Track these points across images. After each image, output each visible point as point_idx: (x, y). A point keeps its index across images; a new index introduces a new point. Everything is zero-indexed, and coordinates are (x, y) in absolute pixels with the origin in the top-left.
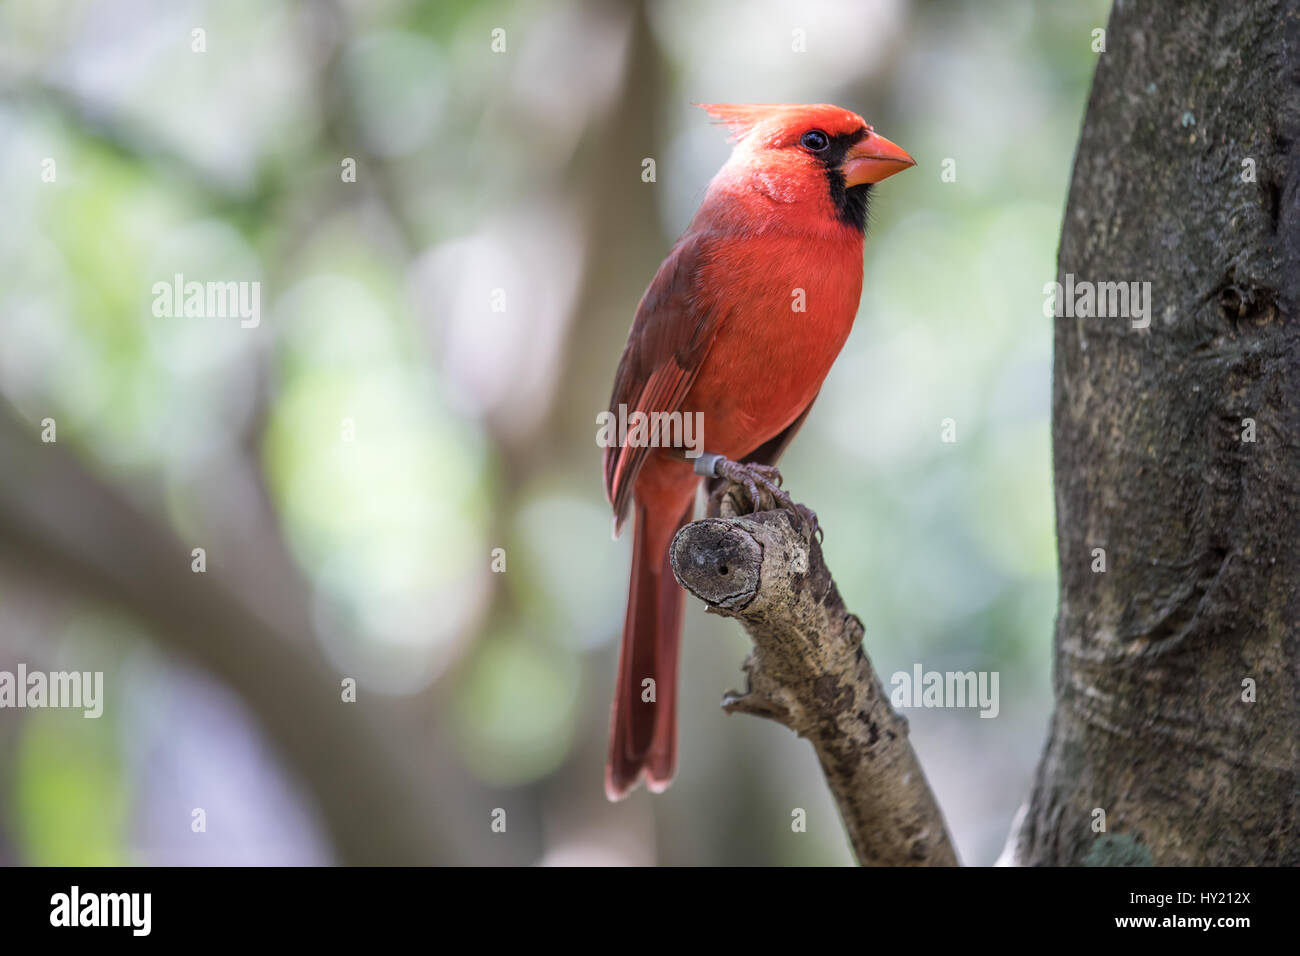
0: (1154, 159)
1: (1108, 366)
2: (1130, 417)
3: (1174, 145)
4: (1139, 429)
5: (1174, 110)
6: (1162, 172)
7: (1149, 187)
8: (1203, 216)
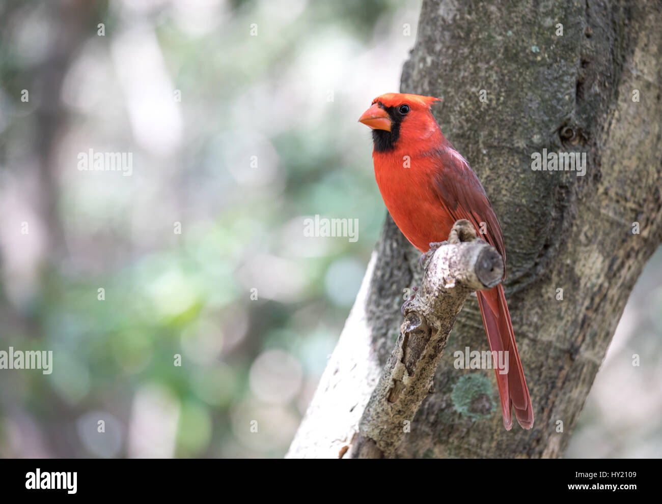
0: (519, 66)
1: (501, 161)
2: (514, 185)
3: (529, 61)
4: (518, 191)
5: (525, 44)
6: (524, 73)
7: (518, 79)
8: (550, 94)
